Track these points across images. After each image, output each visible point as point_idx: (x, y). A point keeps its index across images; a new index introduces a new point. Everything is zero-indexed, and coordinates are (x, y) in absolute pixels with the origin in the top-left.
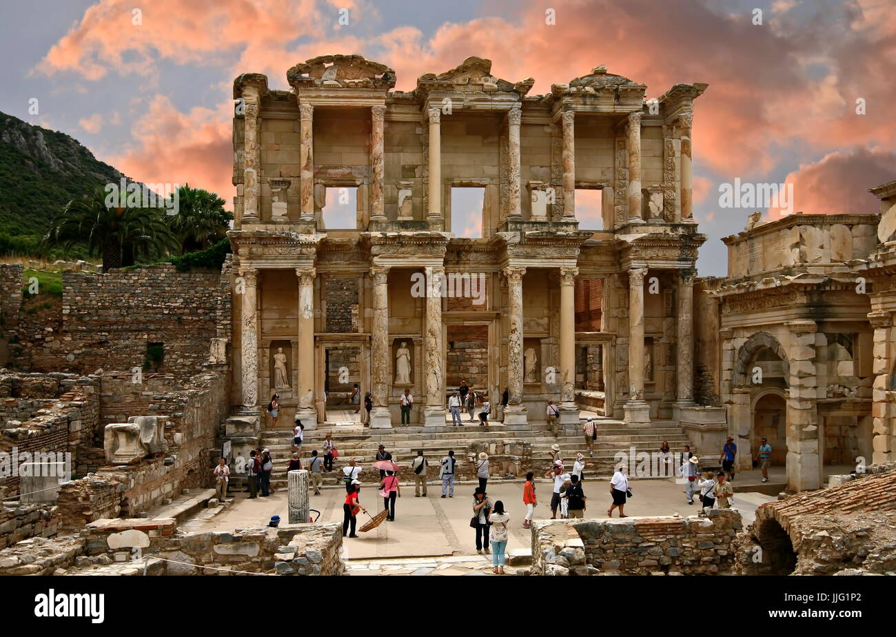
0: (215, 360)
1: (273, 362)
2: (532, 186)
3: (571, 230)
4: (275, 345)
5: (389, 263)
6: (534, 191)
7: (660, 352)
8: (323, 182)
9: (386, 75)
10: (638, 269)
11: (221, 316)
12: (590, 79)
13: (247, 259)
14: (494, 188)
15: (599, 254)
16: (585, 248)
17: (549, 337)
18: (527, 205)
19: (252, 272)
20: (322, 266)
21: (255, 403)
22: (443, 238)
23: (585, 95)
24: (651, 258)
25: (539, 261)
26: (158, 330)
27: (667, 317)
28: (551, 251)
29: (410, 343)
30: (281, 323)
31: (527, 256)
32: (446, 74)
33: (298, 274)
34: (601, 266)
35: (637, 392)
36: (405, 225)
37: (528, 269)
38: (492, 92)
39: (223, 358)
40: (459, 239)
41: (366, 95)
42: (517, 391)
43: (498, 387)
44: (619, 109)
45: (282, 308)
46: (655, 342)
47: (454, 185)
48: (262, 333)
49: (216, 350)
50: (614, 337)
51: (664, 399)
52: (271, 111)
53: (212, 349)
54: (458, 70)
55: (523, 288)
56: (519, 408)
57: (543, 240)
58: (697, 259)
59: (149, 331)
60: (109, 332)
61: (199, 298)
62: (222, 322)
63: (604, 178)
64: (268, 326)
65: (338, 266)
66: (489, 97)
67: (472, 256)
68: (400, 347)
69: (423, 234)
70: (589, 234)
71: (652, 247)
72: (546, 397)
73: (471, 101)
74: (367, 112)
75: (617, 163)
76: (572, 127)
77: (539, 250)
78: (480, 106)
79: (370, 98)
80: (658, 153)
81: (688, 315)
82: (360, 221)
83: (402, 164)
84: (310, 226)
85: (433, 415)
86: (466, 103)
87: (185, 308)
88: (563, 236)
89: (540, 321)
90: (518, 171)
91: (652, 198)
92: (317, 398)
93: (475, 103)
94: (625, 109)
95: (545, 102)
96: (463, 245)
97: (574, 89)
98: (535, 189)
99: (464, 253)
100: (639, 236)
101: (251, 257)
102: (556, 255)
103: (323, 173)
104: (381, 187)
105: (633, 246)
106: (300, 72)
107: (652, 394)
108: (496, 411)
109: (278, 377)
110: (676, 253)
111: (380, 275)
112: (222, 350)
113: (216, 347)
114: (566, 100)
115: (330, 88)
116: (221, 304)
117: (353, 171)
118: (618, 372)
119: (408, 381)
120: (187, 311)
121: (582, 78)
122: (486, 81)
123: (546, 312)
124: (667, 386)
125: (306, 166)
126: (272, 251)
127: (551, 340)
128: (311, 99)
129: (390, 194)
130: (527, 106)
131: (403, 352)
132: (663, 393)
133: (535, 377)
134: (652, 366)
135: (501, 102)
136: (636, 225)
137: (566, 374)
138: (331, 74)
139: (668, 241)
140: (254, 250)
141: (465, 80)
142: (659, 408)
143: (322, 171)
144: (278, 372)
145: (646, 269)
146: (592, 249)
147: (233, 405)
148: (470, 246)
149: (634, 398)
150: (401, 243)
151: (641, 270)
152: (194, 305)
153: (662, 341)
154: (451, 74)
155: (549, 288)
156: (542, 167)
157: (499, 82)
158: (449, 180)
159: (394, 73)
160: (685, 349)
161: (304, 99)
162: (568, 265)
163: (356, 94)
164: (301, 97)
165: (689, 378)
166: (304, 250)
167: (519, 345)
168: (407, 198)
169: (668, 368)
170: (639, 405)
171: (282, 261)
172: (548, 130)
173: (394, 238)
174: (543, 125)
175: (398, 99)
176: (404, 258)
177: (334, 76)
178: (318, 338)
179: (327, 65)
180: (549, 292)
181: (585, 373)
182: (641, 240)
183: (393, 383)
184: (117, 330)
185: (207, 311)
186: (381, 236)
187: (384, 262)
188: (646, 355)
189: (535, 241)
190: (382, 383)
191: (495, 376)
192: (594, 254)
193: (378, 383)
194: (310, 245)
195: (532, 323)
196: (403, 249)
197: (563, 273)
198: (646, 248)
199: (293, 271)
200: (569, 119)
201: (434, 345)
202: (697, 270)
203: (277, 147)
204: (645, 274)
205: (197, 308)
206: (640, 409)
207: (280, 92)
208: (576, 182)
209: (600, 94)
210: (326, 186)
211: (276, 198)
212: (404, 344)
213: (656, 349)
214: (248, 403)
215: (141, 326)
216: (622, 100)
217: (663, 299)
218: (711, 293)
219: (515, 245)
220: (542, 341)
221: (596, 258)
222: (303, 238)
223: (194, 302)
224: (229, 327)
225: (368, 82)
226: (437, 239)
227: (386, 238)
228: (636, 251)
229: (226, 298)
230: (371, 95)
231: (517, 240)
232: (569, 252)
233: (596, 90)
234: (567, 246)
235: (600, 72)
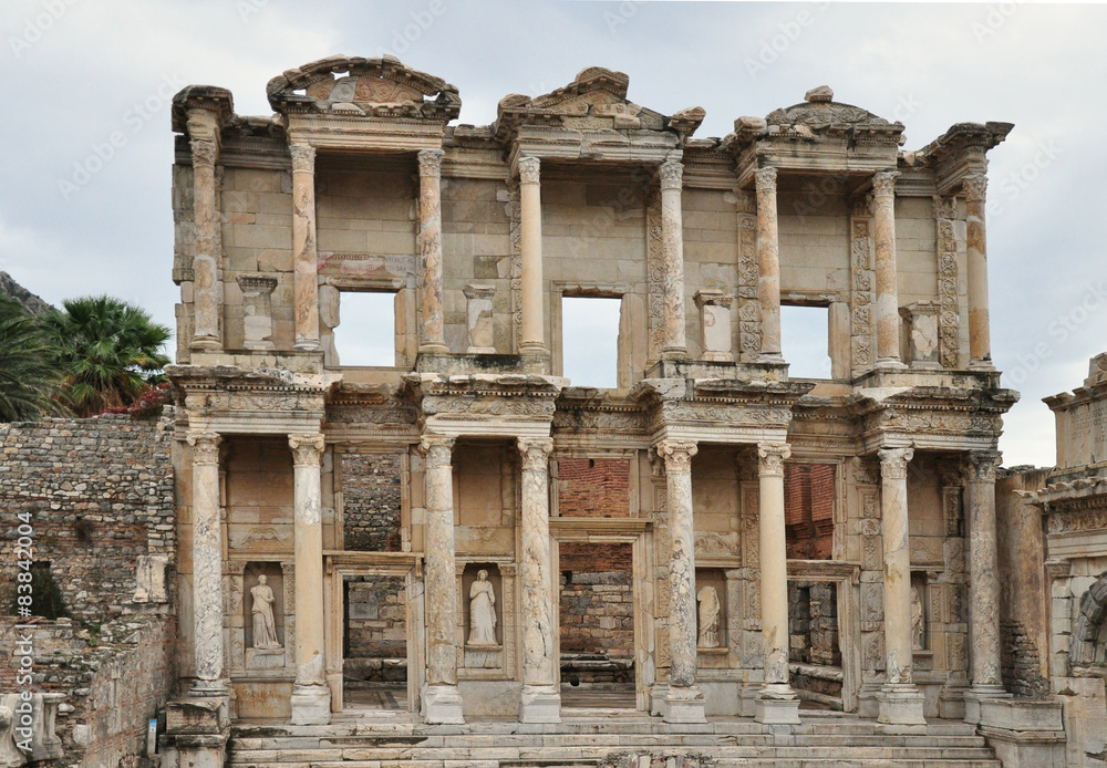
0: (147, 595)
1: (249, 600)
2: (706, 298)
3: (776, 378)
4: (252, 569)
5: (455, 430)
6: (707, 308)
7: (940, 598)
8: (335, 282)
9: (442, 96)
10: (896, 450)
11: (155, 515)
12: (803, 110)
13: (203, 415)
14: (635, 300)
16: (801, 411)
17: (741, 567)
18: (697, 331)
19: (211, 440)
20: (333, 431)
21: (219, 673)
22: (547, 386)
23: (795, 139)
24: (919, 431)
25: (723, 430)
27: (950, 536)
28: (741, 414)
29: (493, 570)
30: (265, 531)
31: (700, 423)
32: (549, 96)
33: (293, 444)
34: (831, 442)
35: (901, 669)
36: (484, 361)
37: (701, 445)
38: (632, 130)
39: (160, 593)
40: (578, 389)
41: (407, 129)
42: (687, 663)
43: (653, 653)
44: (855, 165)
45: (263, 503)
46: (930, 581)
47: (566, 294)
48: (229, 547)
49: (148, 578)
50: (856, 570)
51: (950, 682)
52: (241, 154)
53: (141, 575)
54: (569, 90)
55: (694, 478)
56: (690, 693)
57: (725, 393)
58: (1001, 433)
61: (115, 483)
62: (158, 527)
63: (832, 287)
64: (239, 535)
65: (366, 432)
66: (625, 140)
67: (602, 420)
68: (476, 578)
69: (513, 379)
70: (808, 385)
71: (921, 411)
72: (738, 674)
73: (594, 145)
74: (409, 161)
75: (854, 261)
76: (773, 196)
77: (720, 412)
78: (611, 154)
79: (416, 136)
80: (928, 244)
81: (988, 533)
82: (401, 353)
83: (474, 253)
84: (312, 359)
85: (536, 704)
86: (586, 149)
87: (89, 500)
88: (762, 387)
89: (726, 539)
90: (679, 272)
91: (918, 323)
92: (329, 667)
93: (600, 149)
94: (865, 167)
95: (724, 151)
96: (584, 400)
97: (774, 129)
98: (710, 303)
99: (586, 414)
100: (897, 391)
101: (209, 412)
102: (748, 421)
103: (334, 266)
104: (437, 294)
105: (886, 408)
106: (291, 86)
107: (927, 674)
108: (651, 698)
109: (259, 629)
110: (963, 422)
111: (439, 449)
112: (159, 577)
113: (148, 570)
114: (762, 147)
115: (344, 115)
116: (155, 495)
117: (387, 264)
118: (865, 632)
119: (491, 640)
120: (92, 505)
121: (788, 110)
122: (620, 110)
123: (734, 522)
124: (955, 661)
125: (303, 254)
126: (243, 402)
127: (745, 572)
128: (310, 135)
129: (453, 306)
130: (692, 155)
131: (481, 587)
132: (948, 673)
133: (718, 639)
134: (926, 623)
135: (644, 149)
136: (890, 372)
137: (773, 634)
138: (345, 92)
139: (948, 400)
140: (213, 400)
141: (582, 109)
142: (942, 700)
143: (332, 262)
144: (258, 618)
145: (911, 451)
146: (814, 413)
147: (180, 676)
148: (598, 402)
149: (894, 680)
150: (475, 393)
151: (900, 452)
152: (107, 495)
153: (943, 578)
154: (556, 96)
155: (739, 480)
156: (720, 264)
157: (643, 113)
158: (557, 283)
159: (456, 92)
160: (984, 595)
161: (300, 135)
162: (771, 438)
163: (390, 128)
164: (293, 131)
165: (993, 647)
166: (303, 402)
167: (688, 579)
168: (485, 315)
169: (955, 627)
170: (906, 692)
171: (266, 421)
172: (730, 199)
173: (462, 385)
174: (722, 191)
175: (464, 138)
176: (481, 419)
177: (351, 96)
178: (329, 560)
179: (337, 76)
180: (739, 487)
181: (806, 633)
182: (901, 398)
183: (466, 643)
185: (130, 507)
186: (439, 380)
187: (445, 426)
188: (915, 603)
189: (711, 395)
190: (447, 643)
191: (646, 635)
192: (817, 421)
193: (438, 642)
194: (312, 393)
195: (711, 542)
196: (478, 405)
197: (762, 454)
198: (909, 411)
199: (284, 438)
200: (766, 179)
201: (536, 577)
202: (1000, 453)
203: (252, 218)
204: (909, 458)
205: (112, 501)
206: (907, 701)
207: (255, 120)
208: (782, 293)
209: (823, 138)
210: (341, 289)
211: (251, 309)
212: (483, 574)
213: (932, 593)
214: (207, 673)
216: (860, 150)
217: (941, 504)
218: (1028, 496)
219: (677, 402)
220: (728, 574)
221: (820, 428)
222: (301, 381)
223: (105, 490)
224: (170, 535)
225: (411, 108)
226: (538, 388)
227: (449, 384)
228: (892, 417)
229: (164, 484)
230: (418, 130)
231: (681, 392)
232: (773, 417)
233: (815, 131)
234: (770, 406)
235: (820, 99)
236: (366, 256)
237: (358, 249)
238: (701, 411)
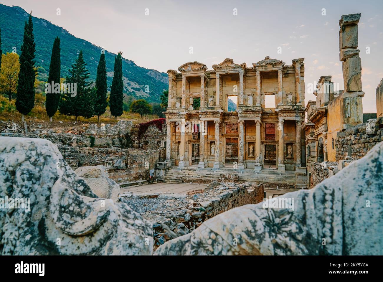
0: (162, 146)
3: (258, 108)
9: (203, 66)
12: (264, 61)
15: (273, 115)
16: (263, 114)
20: (191, 121)
23: (262, 66)
24: (285, 117)
25: (248, 118)
26: (160, 138)
28: (251, 115)
31: (244, 117)
32: (220, 64)
34: (274, 119)
35: (281, 161)
36: (208, 108)
37: (245, 121)
38: (234, 68)
39: (164, 146)
41: (198, 72)
44: (274, 69)
47: (228, 96)
50: (278, 142)
54: (223, 63)
55: (244, 126)
56: (241, 164)
59: (158, 138)
60: (149, 138)
63: (275, 91)
64: (177, 137)
66: (233, 70)
69: (213, 111)
71: (285, 113)
73: (228, 71)
74: (199, 77)
76: (259, 76)
77: (248, 115)
78: (230, 72)
80: (294, 82)
83: (213, 91)
85: (216, 165)
86: (226, 72)
91: (288, 97)
92: (189, 158)
94: (276, 69)
95: (254, 69)
96: (229, 114)
97: (258, 65)
98: (249, 96)
99: (230, 116)
100: (281, 109)
101: (169, 119)
102: (253, 116)
105: (279, 113)
106: (181, 68)
107: (286, 162)
110: (294, 115)
112: (164, 144)
114: (257, 68)
115: (189, 71)
121: (261, 61)
122: (232, 65)
125: (183, 93)
126: (174, 117)
128: (185, 75)
130: (246, 71)
131: (213, 145)
133: (253, 155)
134: (293, 152)
135: (236, 71)
136: (280, 106)
137: (257, 154)
139: (291, 111)
140: (169, 117)
141: (226, 65)
143: (192, 94)
145: (284, 120)
147: (165, 158)
148: (232, 114)
149: (280, 163)
150: (207, 113)
151: (282, 120)
156: (254, 89)
157: (236, 65)
158: (226, 94)
159: (205, 66)
160: (298, 147)
161: (183, 75)
162: (257, 119)
163: (196, 72)
165: (300, 157)
167: (242, 144)
170: (281, 165)
173: (205, 112)
175: (208, 73)
176: (208, 118)
177: (190, 68)
178: (189, 141)
179: (188, 65)
182: (281, 111)
184: (151, 138)
186: (201, 112)
187: (203, 119)
189: (246, 112)
190: (202, 154)
194: (183, 115)
195: (252, 137)
196: (208, 115)
197: (256, 122)
198: (283, 113)
200: (258, 73)
201: (216, 143)
203: (180, 88)
204: (284, 122)
206: (281, 167)
209: (268, 65)
211: (177, 102)
214: (168, 158)
215: (156, 137)
216: (275, 66)
219: (240, 113)
220: (255, 143)
222: (181, 113)
225: (199, 69)
226: (217, 112)
230: (200, 72)
231: (241, 112)
232: (257, 115)
233: (266, 64)
234: (257, 113)
235: (267, 58)
236: (197, 93)
237: (196, 92)
238: (245, 115)
